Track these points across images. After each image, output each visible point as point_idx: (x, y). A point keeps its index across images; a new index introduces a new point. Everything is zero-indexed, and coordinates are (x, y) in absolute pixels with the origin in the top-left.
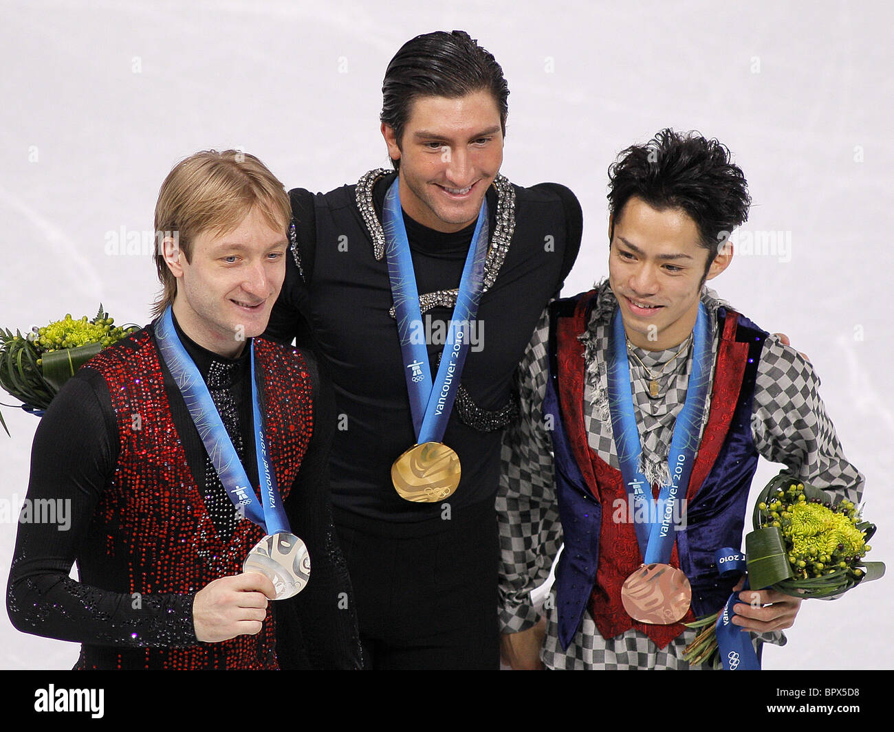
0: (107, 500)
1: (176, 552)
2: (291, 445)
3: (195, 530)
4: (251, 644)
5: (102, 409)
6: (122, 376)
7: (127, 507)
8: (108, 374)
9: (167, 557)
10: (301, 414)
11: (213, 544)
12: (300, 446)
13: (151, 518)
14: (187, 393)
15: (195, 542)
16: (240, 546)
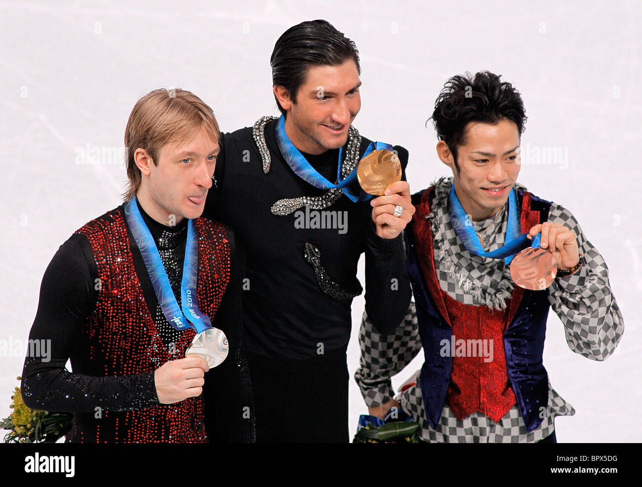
0: (91, 323)
1: (136, 358)
2: (215, 288)
3: (149, 344)
4: (187, 419)
5: (87, 262)
6: (101, 240)
7: (104, 328)
8: (92, 238)
9: (131, 361)
10: (222, 267)
11: (161, 353)
12: (221, 289)
13: (120, 335)
14: (144, 252)
15: (149, 352)
16: (179, 354)
